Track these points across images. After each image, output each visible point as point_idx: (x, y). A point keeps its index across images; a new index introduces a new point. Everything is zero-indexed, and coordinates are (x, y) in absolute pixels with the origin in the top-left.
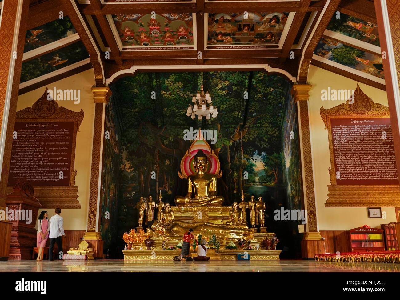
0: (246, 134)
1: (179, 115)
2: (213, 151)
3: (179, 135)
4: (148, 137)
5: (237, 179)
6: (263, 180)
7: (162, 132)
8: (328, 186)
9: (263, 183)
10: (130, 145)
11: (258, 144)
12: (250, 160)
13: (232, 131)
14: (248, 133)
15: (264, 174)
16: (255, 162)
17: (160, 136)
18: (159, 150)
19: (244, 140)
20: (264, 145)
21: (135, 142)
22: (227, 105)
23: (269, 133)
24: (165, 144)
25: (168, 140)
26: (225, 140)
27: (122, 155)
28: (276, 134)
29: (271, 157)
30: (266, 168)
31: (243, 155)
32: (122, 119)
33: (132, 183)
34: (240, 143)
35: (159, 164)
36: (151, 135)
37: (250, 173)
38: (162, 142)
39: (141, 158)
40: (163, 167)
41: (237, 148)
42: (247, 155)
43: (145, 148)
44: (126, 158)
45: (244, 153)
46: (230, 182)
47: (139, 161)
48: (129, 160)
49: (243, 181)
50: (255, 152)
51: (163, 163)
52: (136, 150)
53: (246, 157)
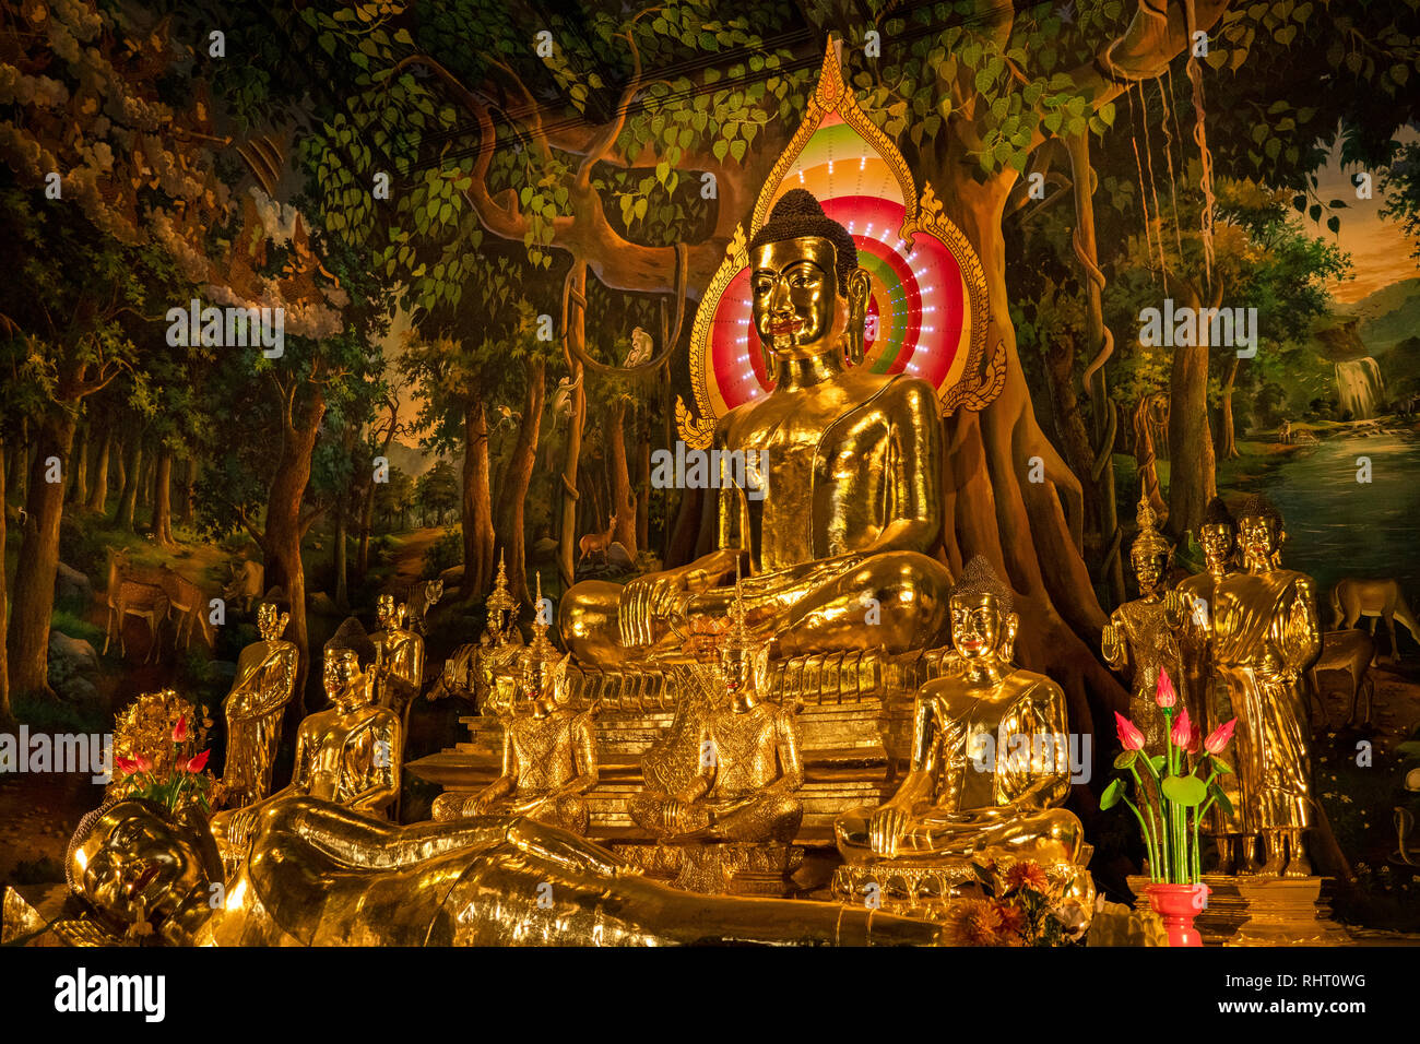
2: (929, 192)
3: (719, 136)
4: (527, 194)
5: (1162, 401)
7: (611, 142)
9: (1417, 406)
10: (429, 273)
11: (1355, 60)
12: (1276, 214)
16: (1334, 225)
17: (600, 171)
18: (590, 273)
19: (1215, 58)
21: (454, 247)
24: (628, 221)
25: (646, 186)
26: (1050, 101)
27: (381, 342)
31: (1216, 192)
32: (351, 103)
33: (427, 524)
34: (1185, 90)
35: (586, 368)
36: (548, 181)
37: (1284, 332)
38: (607, 210)
39: (486, 349)
40: (610, 384)
41: (1158, 139)
42: (1248, 181)
43: (511, 271)
44: (405, 357)
45: (1220, 169)
46: (1105, 433)
47: (472, 365)
48: (417, 372)
49: (1217, 416)
50: (1330, 143)
51: (611, 355)
52: (457, 298)
53: (1244, 201)
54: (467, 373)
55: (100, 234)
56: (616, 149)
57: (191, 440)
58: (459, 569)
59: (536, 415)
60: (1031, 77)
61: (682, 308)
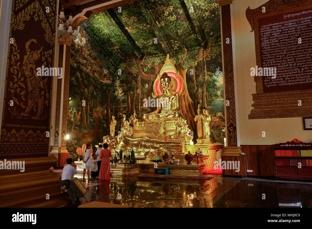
0: (209, 54)
1: (150, 46)
2: (178, 72)
3: (155, 63)
4: (133, 67)
5: (201, 94)
8: (253, 95)
10: (121, 76)
12: (212, 76)
13: (197, 53)
14: (211, 52)
16: (218, 77)
17: (141, 65)
18: (141, 77)
21: (124, 73)
22: (182, 29)
24: (145, 71)
25: (147, 67)
26: (191, 62)
27: (116, 84)
31: (207, 73)
32: (112, 57)
33: (123, 105)
34: (204, 62)
35: (141, 88)
36: (135, 66)
37: (213, 88)
38: (142, 70)
39: (129, 85)
40: (143, 90)
41: (201, 67)
42: (210, 72)
43: (131, 76)
44: (119, 86)
45: (207, 71)
46: (196, 97)
47: (127, 87)
48: (121, 87)
49: (206, 96)
50: (218, 69)
51: (144, 87)
52: (125, 79)
53: (209, 74)
55: (90, 76)
56: (143, 63)
57: (99, 97)
58: (127, 110)
59: (135, 93)
60: (189, 59)
61: (151, 82)
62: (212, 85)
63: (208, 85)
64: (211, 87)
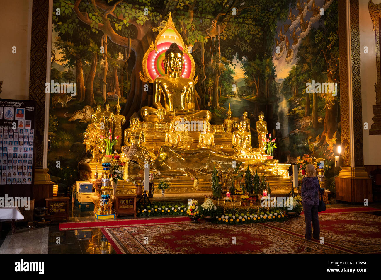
0: (224, 30)
2: (187, 47)
3: (137, 19)
4: (91, 15)
5: (212, 88)
6: (243, 93)
7: (112, 11)
8: (373, 106)
9: (242, 95)
10: (63, 25)
11: (239, 45)
12: (228, 64)
13: (208, 24)
14: (227, 29)
15: (244, 85)
16: (235, 68)
17: (110, 16)
18: (108, 38)
19: (222, 37)
20: (246, 48)
21: (70, 21)
23: (251, 33)
24: (117, 30)
25: (121, 23)
26: (198, 35)
28: (259, 35)
29: (253, 64)
30: (246, 77)
31: (221, 58)
34: (217, 41)
35: (108, 58)
36: (96, 14)
37: (228, 81)
38: (112, 25)
39: (81, 47)
40: (113, 62)
41: (214, 48)
42: (225, 58)
43: (87, 31)
44: (57, 43)
45: (221, 55)
46: (204, 91)
47: (77, 50)
48: (61, 47)
49: (219, 92)
50: (235, 56)
51: (114, 57)
52: (72, 33)
53: (224, 61)
54: (76, 51)
56: (114, 13)
59: (95, 65)
60: (196, 30)
61: (130, 52)
62: (227, 77)
63: (222, 76)
64: (225, 80)
